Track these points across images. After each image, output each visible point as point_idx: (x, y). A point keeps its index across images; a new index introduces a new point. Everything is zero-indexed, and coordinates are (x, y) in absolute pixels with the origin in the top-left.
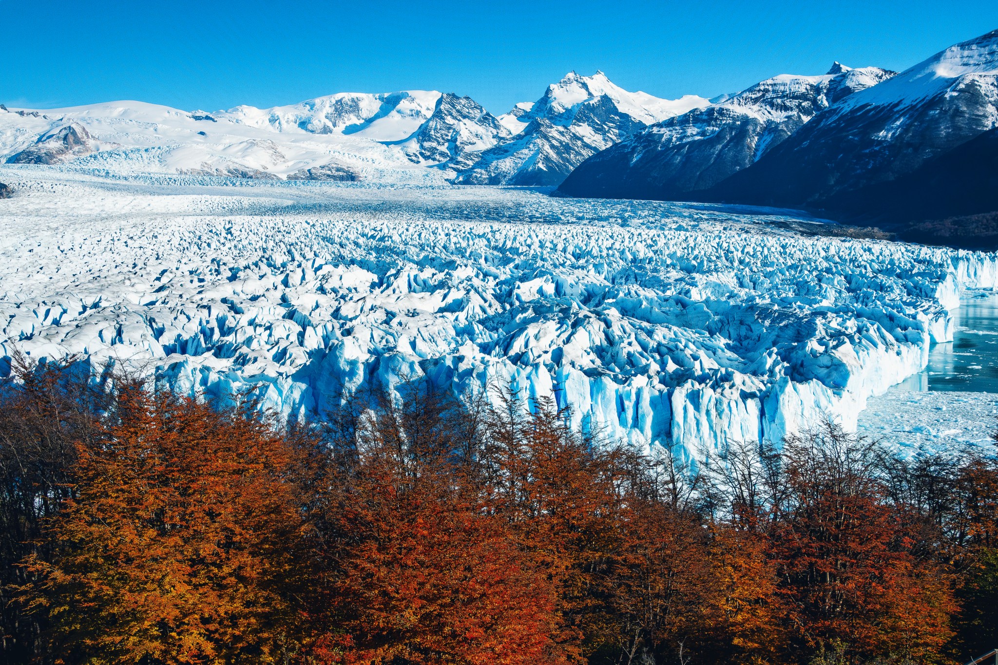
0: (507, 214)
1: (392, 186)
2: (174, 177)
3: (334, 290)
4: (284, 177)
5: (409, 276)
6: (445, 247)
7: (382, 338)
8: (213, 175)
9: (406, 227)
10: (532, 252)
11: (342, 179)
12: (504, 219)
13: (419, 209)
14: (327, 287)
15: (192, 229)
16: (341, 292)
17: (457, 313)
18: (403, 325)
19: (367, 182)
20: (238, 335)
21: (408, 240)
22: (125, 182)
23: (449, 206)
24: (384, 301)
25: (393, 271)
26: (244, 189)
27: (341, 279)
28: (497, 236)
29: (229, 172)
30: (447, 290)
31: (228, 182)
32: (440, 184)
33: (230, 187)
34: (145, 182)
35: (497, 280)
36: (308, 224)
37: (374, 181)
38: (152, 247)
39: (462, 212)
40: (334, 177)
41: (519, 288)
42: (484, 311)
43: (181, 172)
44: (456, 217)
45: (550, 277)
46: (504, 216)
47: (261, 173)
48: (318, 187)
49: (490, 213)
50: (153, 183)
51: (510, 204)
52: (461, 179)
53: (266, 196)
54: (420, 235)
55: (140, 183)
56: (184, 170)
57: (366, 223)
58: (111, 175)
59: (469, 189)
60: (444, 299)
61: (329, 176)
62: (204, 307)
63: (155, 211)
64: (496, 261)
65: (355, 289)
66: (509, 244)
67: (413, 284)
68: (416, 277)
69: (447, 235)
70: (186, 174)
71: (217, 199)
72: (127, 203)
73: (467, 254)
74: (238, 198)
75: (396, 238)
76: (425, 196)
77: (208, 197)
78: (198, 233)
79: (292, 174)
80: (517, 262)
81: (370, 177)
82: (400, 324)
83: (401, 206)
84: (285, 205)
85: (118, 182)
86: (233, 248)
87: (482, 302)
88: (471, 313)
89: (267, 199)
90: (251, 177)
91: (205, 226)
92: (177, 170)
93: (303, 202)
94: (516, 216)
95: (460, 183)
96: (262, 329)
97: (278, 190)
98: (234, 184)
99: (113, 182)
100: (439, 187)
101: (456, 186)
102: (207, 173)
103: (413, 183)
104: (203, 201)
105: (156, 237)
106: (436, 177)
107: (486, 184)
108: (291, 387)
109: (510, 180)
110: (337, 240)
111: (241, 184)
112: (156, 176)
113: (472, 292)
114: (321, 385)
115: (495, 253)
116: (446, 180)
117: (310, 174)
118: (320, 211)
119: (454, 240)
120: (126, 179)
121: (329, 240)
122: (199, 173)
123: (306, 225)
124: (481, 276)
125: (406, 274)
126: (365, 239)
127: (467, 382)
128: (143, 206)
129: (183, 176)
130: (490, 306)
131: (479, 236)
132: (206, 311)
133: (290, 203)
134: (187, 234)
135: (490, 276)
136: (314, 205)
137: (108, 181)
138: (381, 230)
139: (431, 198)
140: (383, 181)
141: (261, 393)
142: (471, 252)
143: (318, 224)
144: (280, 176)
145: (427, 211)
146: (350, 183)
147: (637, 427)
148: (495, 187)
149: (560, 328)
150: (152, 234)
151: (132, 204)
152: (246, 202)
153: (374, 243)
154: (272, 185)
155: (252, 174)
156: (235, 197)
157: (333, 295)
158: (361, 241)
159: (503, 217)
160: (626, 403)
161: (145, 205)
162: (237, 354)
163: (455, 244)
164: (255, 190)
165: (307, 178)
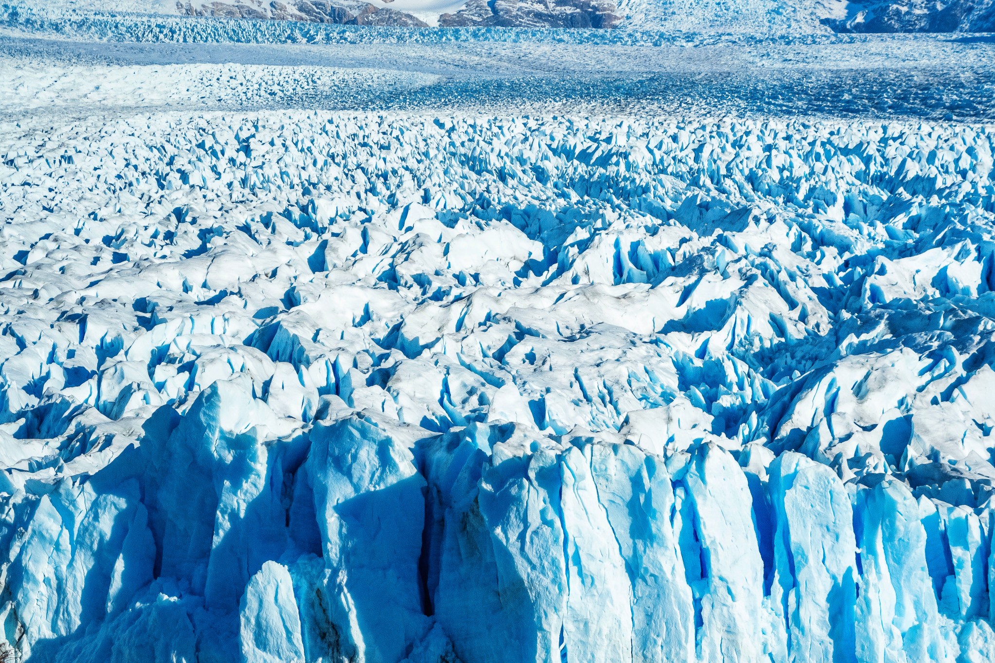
0: (948, 98)
1: (689, 37)
2: (171, 22)
3: (421, 281)
4: (432, 20)
5: (617, 244)
6: (752, 179)
7: (471, 392)
8: (263, 18)
9: (673, 130)
10: (967, 187)
11: (570, 22)
12: (937, 113)
13: (735, 91)
14: (406, 271)
15: (159, 140)
16: (436, 284)
17: (705, 335)
18: (538, 362)
19: (630, 29)
20: (104, 383)
21: (668, 160)
22: (55, 37)
23: (811, 83)
24: (522, 304)
25: (582, 234)
26: (333, 50)
27: (446, 252)
28: (891, 150)
29: (301, 9)
30: (694, 279)
31: (297, 34)
32: (808, 30)
33: (302, 46)
34: (103, 34)
35: (847, 255)
36: (441, 126)
37: (647, 27)
38: (50, 183)
39: (836, 98)
40: (553, 20)
41: (882, 271)
42: (780, 330)
43: (189, 12)
44: (820, 109)
45: (972, 247)
46: (939, 104)
47: (377, 11)
48: (509, 44)
49: (905, 99)
50: (120, 38)
51: (966, 76)
52: (860, 19)
53: (381, 64)
54: (698, 151)
55: (91, 37)
56: (196, 6)
57: (580, 124)
58: (22, 20)
59: (876, 43)
60: (683, 300)
61: (539, 16)
62: (72, 318)
63: (109, 103)
64: (872, 210)
65: (476, 277)
66: (913, 169)
67: (628, 265)
68: (635, 246)
69: (768, 148)
70: (200, 14)
71: (257, 72)
72: (44, 84)
73: (801, 196)
74: (309, 69)
75: (641, 157)
76: (766, 62)
77: (238, 67)
78: (171, 150)
79: (452, 11)
80: (914, 211)
81: (638, 19)
82: (531, 358)
83: (693, 84)
84: (418, 85)
85: (38, 35)
86: (236, 185)
87: (781, 306)
88: (741, 333)
89: (376, 73)
90: (354, 22)
91: (191, 134)
92: (179, 5)
93: (461, 77)
94: (969, 104)
95: (858, 28)
96: (172, 369)
97: (412, 51)
98: (311, 39)
99: (27, 35)
100: (803, 40)
101: (845, 36)
102: (250, 12)
103: (738, 30)
104: (224, 78)
105: (70, 159)
106: (800, 15)
107: (922, 30)
108: (95, 505)
109: (984, 18)
110: (495, 162)
111: (328, 38)
112: (129, 21)
113: (760, 282)
114: (167, 499)
115: (874, 191)
116: (825, 22)
117: (495, 11)
118: (496, 98)
119: (779, 159)
120: (57, 28)
121: (476, 164)
122: (230, 13)
123: (435, 130)
124: (808, 247)
125: (612, 239)
126: (561, 161)
127: (514, 491)
128: (84, 90)
129: (192, 21)
130: (803, 318)
131: (846, 151)
132: (73, 329)
133: (430, 80)
134: (143, 152)
135: (829, 244)
136: (486, 86)
137: (16, 33)
138: (608, 140)
139: (778, 65)
140: (668, 27)
141: (18, 518)
142: (812, 190)
143: (462, 128)
144: (422, 17)
145: (753, 96)
146: (587, 32)
147: (986, 617)
148: (941, 36)
149: (930, 368)
150: (62, 152)
151: (58, 86)
152: (326, 78)
153: (582, 168)
154: (400, 38)
155: (355, 13)
156: (300, 69)
157: (417, 290)
158: (553, 165)
159: (934, 107)
160: (957, 552)
161: (87, 87)
162: (71, 429)
163: (781, 170)
164: (358, 52)
165: (487, 23)
